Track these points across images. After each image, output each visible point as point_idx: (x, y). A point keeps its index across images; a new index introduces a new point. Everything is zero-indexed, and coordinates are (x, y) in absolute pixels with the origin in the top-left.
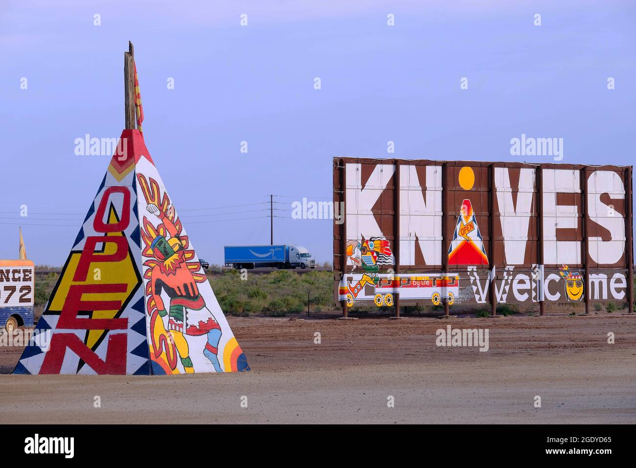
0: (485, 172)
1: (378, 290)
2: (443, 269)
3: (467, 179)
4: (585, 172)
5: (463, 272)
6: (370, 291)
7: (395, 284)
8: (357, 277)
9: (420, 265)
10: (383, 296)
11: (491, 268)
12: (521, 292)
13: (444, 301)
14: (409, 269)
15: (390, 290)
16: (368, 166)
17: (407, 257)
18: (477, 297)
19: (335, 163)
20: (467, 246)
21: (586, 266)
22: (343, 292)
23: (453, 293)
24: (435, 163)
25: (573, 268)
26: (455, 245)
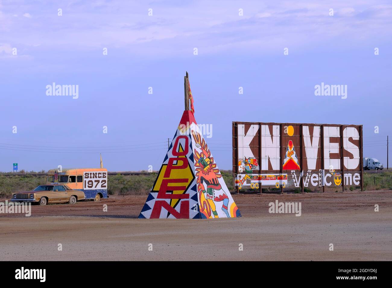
0: (299, 128)
1: (252, 181)
2: (281, 172)
3: (290, 131)
4: (342, 128)
5: (289, 173)
6: (249, 182)
7: (259, 179)
8: (243, 176)
9: (270, 170)
10: (254, 185)
11: (301, 171)
12: (315, 182)
13: (281, 186)
14: (266, 172)
15: (257, 181)
16: (247, 125)
17: (265, 167)
18: (295, 184)
19: (233, 124)
20: (291, 162)
21: (342, 170)
22: (237, 182)
23: (285, 182)
24: (277, 124)
25: (337, 171)
26: (286, 161)
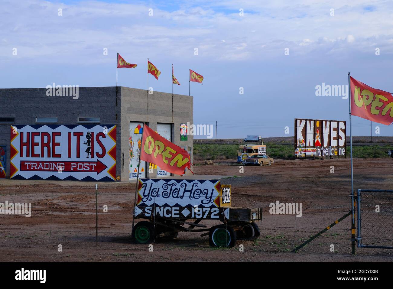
0: (321, 122)
1: (302, 152)
2: (314, 147)
3: (318, 124)
4: (338, 122)
5: (317, 148)
6: (301, 153)
7: (305, 151)
8: (299, 149)
9: (310, 147)
10: (303, 154)
11: (322, 147)
12: (327, 153)
13: (314, 155)
14: (308, 147)
15: (304, 152)
16: (301, 120)
17: (307, 144)
18: (319, 154)
19: (295, 120)
20: (318, 141)
21: (338, 147)
22: (296, 153)
25: (336, 147)
26: (316, 141)
